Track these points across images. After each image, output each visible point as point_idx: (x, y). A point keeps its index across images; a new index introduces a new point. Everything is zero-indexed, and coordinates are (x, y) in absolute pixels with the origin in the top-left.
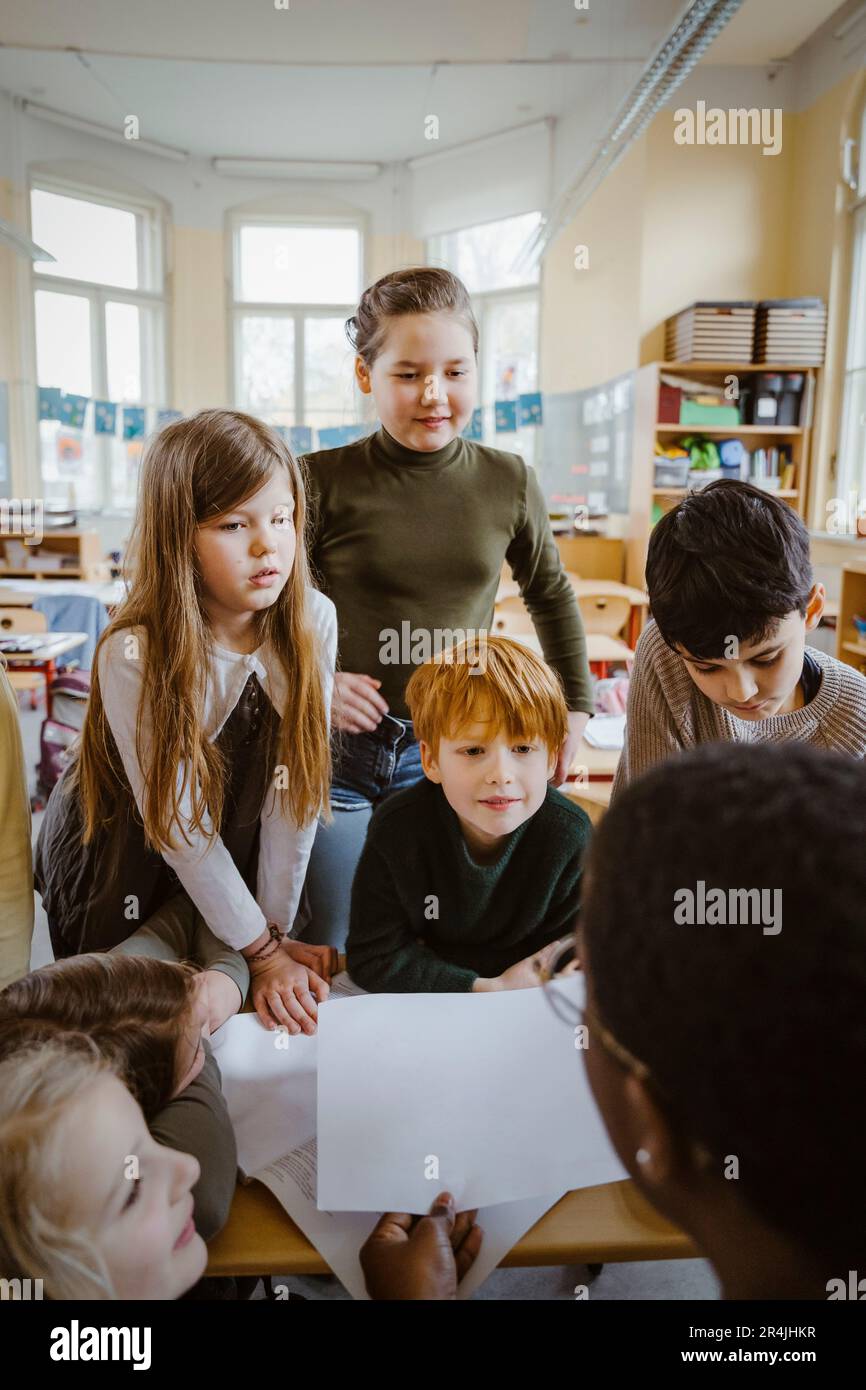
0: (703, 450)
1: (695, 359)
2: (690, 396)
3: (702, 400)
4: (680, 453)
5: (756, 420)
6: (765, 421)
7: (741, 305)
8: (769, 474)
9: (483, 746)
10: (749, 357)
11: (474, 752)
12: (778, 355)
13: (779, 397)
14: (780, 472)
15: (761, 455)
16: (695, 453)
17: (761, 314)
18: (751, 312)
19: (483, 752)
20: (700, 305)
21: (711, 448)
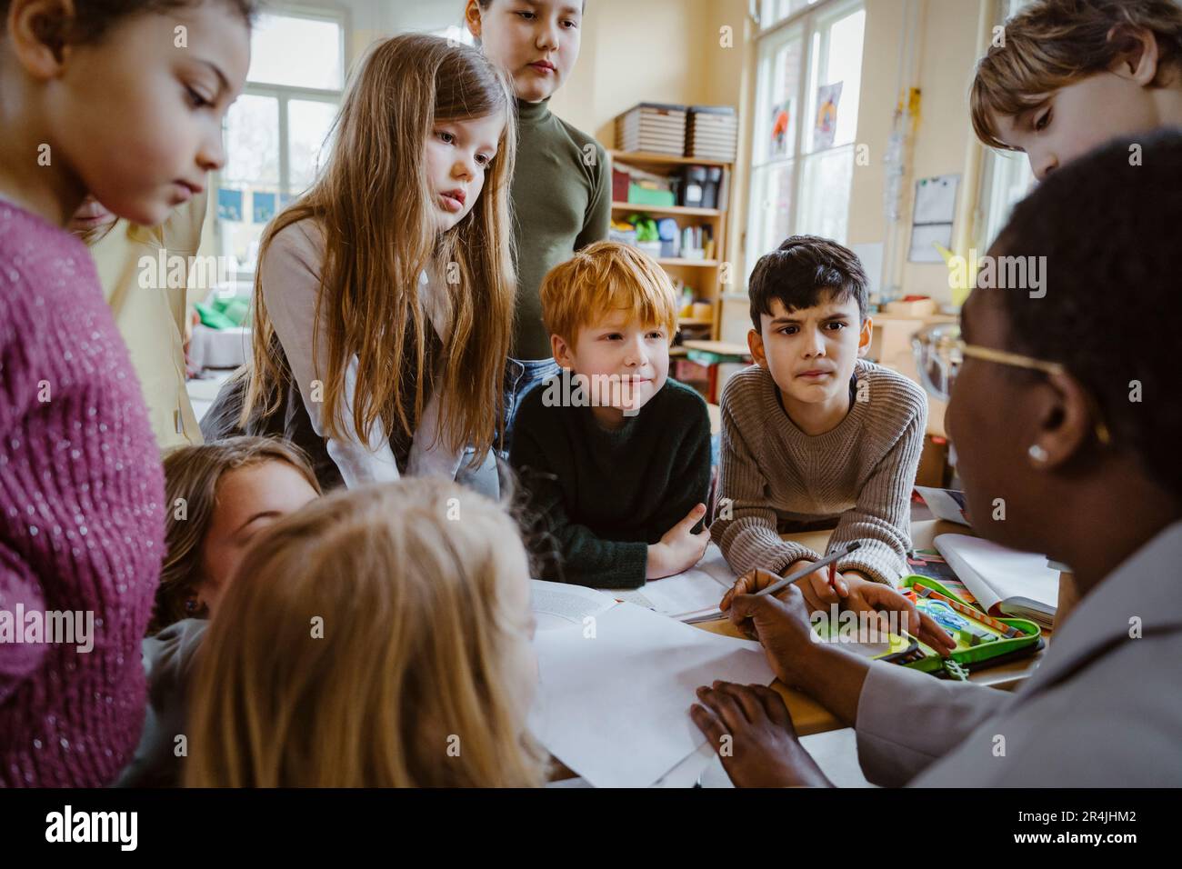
0: (645, 225)
1: (640, 150)
2: (635, 181)
3: (645, 185)
4: (628, 228)
5: (686, 203)
6: (693, 204)
7: (675, 108)
8: (695, 247)
9: (621, 332)
10: (681, 151)
11: (615, 337)
12: (702, 152)
13: (703, 185)
14: (704, 246)
15: (689, 231)
16: (640, 228)
17: (690, 117)
18: (683, 114)
19: (621, 338)
20: (644, 105)
21: (652, 224)
